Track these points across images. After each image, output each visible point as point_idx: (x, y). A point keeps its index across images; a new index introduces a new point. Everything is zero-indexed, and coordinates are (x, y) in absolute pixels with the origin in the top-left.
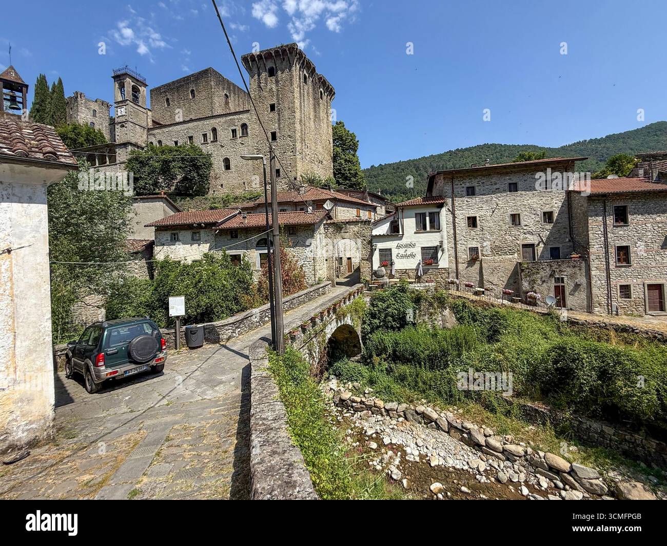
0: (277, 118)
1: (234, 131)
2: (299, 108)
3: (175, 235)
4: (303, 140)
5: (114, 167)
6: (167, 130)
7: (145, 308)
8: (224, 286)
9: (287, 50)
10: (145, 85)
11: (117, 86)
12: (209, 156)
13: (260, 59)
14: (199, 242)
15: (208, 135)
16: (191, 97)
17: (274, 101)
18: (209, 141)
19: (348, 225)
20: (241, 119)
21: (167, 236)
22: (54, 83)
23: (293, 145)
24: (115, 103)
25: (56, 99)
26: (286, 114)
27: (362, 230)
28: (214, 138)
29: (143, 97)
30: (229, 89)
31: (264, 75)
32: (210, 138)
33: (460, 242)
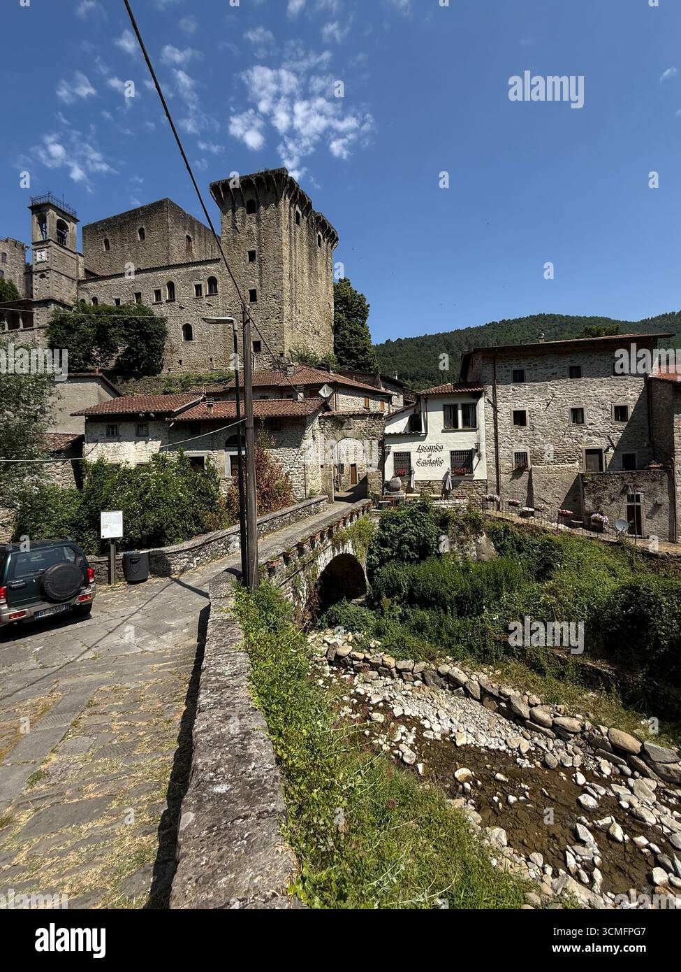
0: (257, 270)
1: (198, 288)
2: (288, 258)
3: (113, 429)
4: (293, 302)
5: (30, 332)
6: (105, 284)
7: (69, 529)
8: (180, 499)
9: (273, 177)
10: (76, 221)
11: (36, 220)
12: (163, 320)
14: (146, 438)
15: (162, 292)
16: (139, 239)
17: (254, 247)
18: (163, 300)
19: (351, 419)
20: (208, 271)
21: (101, 429)
23: (280, 308)
24: (33, 244)
26: (271, 265)
27: (370, 426)
28: (170, 296)
29: (72, 237)
30: (192, 229)
31: (240, 211)
32: (165, 297)
33: (503, 445)
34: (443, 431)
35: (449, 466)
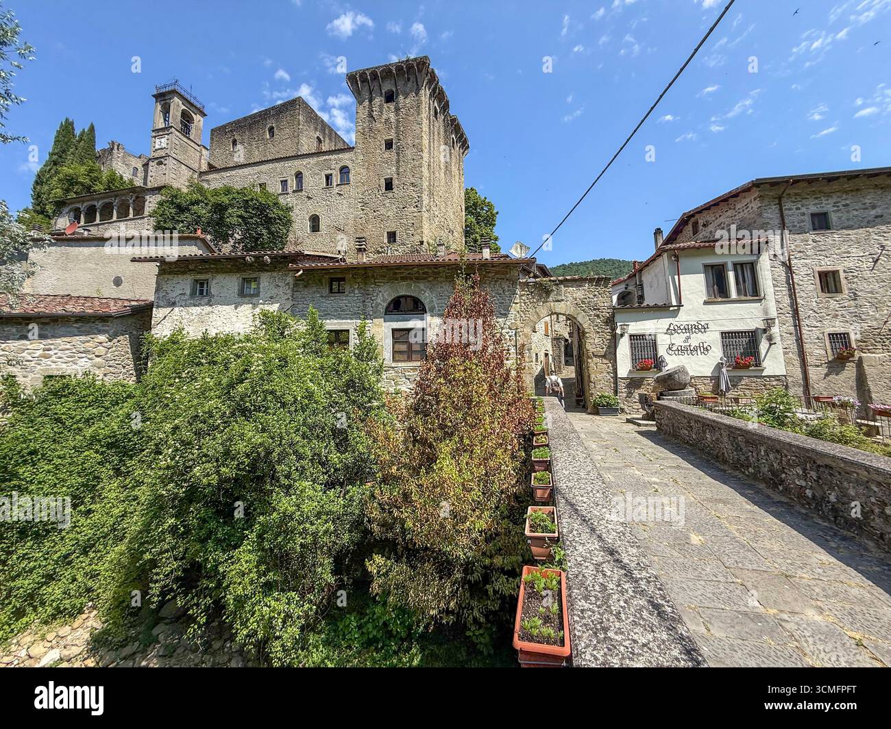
0: (394, 158)
1: (328, 177)
2: (427, 146)
3: (202, 285)
4: (431, 194)
5: (140, 221)
6: (229, 175)
9: (415, 65)
10: (204, 115)
11: (159, 108)
12: (289, 209)
13: (375, 79)
14: (254, 300)
15: (289, 182)
16: (268, 137)
17: (392, 135)
18: (290, 191)
19: (562, 286)
20: (340, 160)
22: (84, 130)
23: (419, 197)
24: (153, 131)
25: (83, 149)
26: (409, 153)
27: (591, 296)
28: (297, 185)
29: (197, 129)
30: (323, 131)
31: (378, 100)
32: (292, 187)
33: (807, 322)
34: (706, 303)
35: (720, 354)
